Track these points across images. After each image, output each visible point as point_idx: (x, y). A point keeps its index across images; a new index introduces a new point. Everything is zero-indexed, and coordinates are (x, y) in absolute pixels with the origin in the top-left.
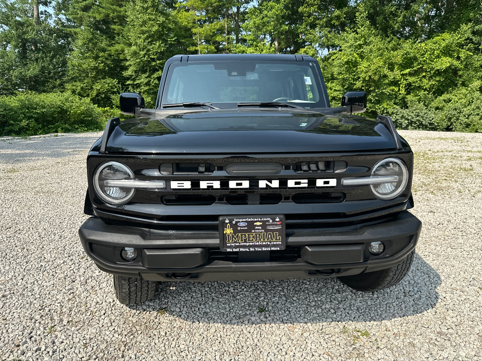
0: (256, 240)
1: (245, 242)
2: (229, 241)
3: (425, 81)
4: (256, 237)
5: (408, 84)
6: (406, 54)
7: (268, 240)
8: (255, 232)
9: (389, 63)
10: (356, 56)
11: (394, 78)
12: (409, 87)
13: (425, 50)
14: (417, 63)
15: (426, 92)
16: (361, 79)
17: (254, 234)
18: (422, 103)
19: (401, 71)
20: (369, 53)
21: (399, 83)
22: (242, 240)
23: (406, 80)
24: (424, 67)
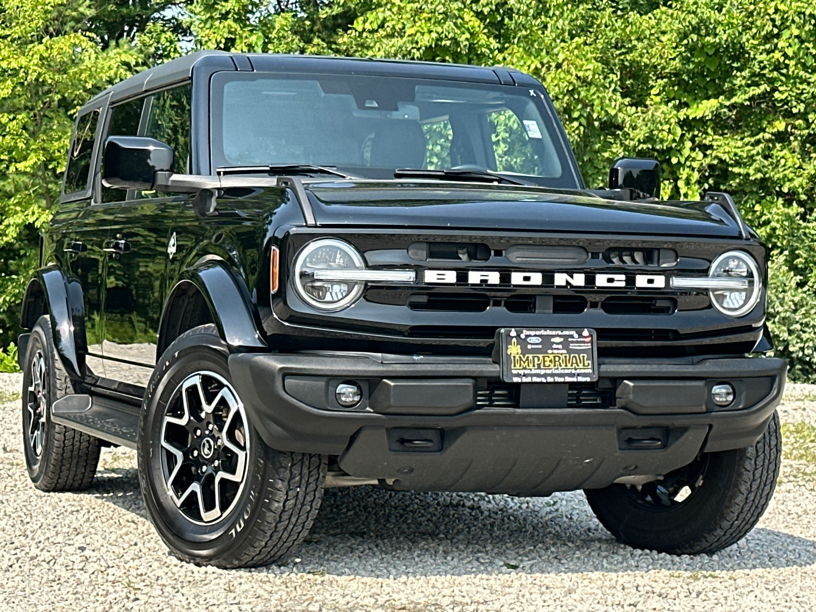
0: (555, 366)
1: (539, 368)
2: (515, 366)
3: (787, 157)
4: (555, 361)
5: (711, 166)
6: (696, 30)
7: (572, 365)
8: (552, 353)
9: (623, 68)
10: (476, 23)
11: (650, 139)
12: (717, 184)
13: (777, 17)
14: (746, 73)
15: (795, 209)
16: (503, 135)
17: (551, 357)
18: (782, 259)
19: (678, 108)
20: (535, 18)
21: (674, 161)
22: (534, 366)
23: (704, 148)
24: (777, 95)
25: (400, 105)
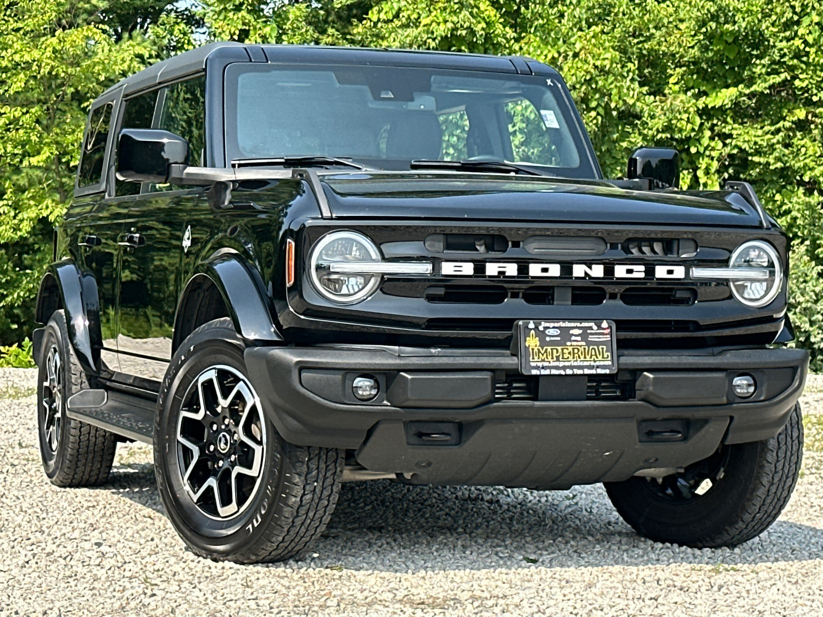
0: (574, 358)
1: (558, 360)
2: (533, 358)
3: (808, 145)
4: (574, 354)
5: (730, 156)
6: (715, 18)
7: (591, 358)
8: (571, 345)
9: (641, 56)
10: (491, 13)
11: (668, 128)
12: (737, 173)
13: (797, 4)
14: (766, 61)
15: (816, 198)
16: (520, 125)
17: (570, 349)
18: (803, 248)
19: (697, 96)
20: (551, 6)
21: (693, 150)
22: (552, 358)
25: (415, 95)
